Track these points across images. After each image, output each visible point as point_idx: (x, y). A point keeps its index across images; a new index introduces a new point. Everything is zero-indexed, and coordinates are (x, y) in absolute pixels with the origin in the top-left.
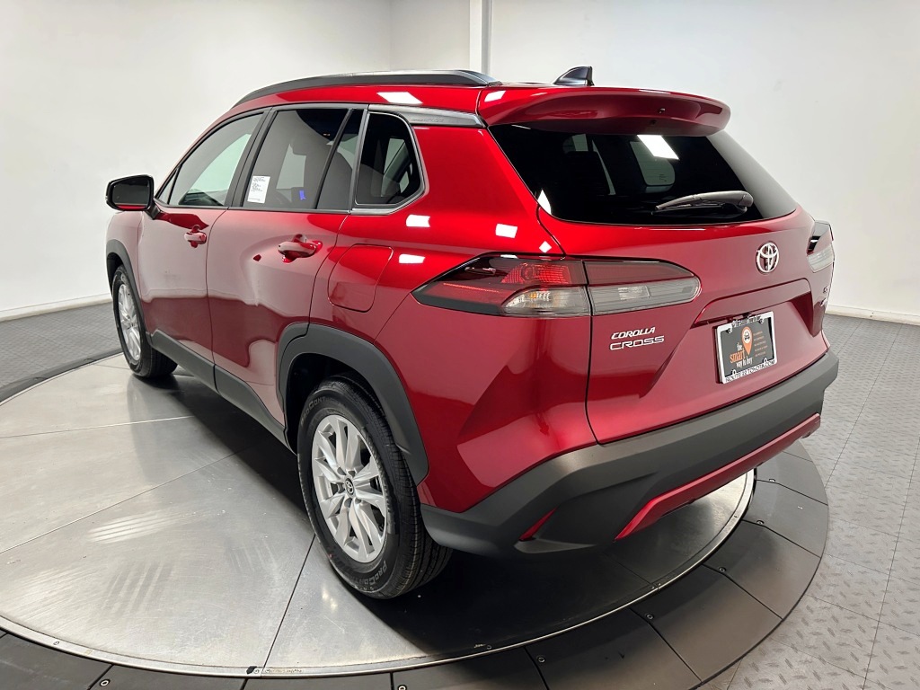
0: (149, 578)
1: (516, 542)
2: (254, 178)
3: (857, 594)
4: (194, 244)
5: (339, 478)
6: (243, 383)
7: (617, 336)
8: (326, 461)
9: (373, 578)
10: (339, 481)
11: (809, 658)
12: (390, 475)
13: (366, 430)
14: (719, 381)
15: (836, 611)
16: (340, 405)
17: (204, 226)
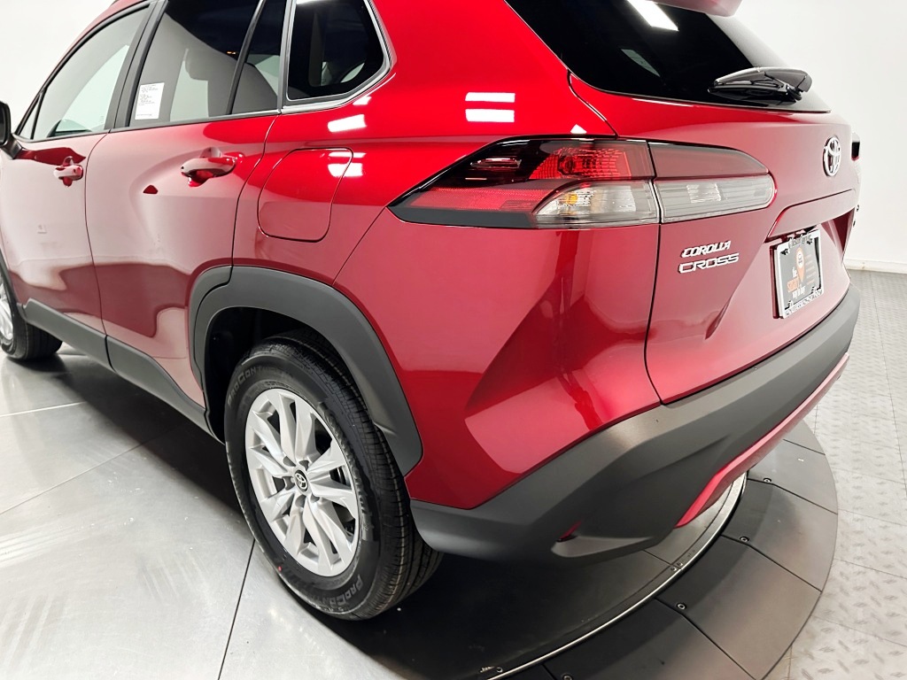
0: (34, 619)
1: (552, 544)
2: (142, 88)
3: (887, 553)
4: (67, 181)
5: (285, 470)
6: (145, 356)
7: (689, 252)
8: (265, 449)
9: (343, 597)
10: (287, 474)
11: (863, 636)
12: (363, 463)
13: (324, 406)
14: (777, 316)
15: (872, 575)
16: (283, 375)
17: (78, 159)
